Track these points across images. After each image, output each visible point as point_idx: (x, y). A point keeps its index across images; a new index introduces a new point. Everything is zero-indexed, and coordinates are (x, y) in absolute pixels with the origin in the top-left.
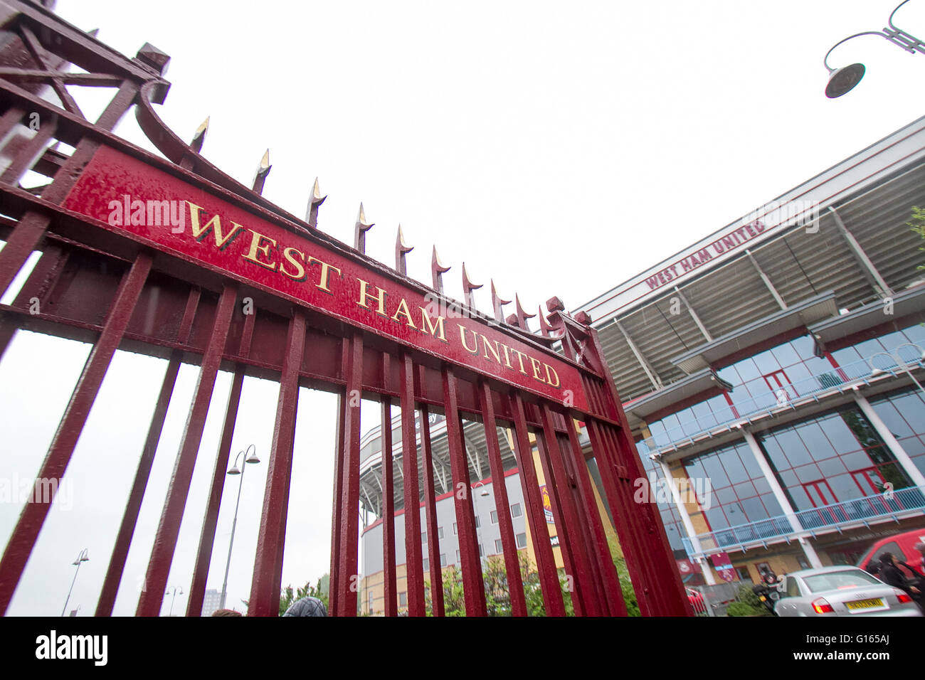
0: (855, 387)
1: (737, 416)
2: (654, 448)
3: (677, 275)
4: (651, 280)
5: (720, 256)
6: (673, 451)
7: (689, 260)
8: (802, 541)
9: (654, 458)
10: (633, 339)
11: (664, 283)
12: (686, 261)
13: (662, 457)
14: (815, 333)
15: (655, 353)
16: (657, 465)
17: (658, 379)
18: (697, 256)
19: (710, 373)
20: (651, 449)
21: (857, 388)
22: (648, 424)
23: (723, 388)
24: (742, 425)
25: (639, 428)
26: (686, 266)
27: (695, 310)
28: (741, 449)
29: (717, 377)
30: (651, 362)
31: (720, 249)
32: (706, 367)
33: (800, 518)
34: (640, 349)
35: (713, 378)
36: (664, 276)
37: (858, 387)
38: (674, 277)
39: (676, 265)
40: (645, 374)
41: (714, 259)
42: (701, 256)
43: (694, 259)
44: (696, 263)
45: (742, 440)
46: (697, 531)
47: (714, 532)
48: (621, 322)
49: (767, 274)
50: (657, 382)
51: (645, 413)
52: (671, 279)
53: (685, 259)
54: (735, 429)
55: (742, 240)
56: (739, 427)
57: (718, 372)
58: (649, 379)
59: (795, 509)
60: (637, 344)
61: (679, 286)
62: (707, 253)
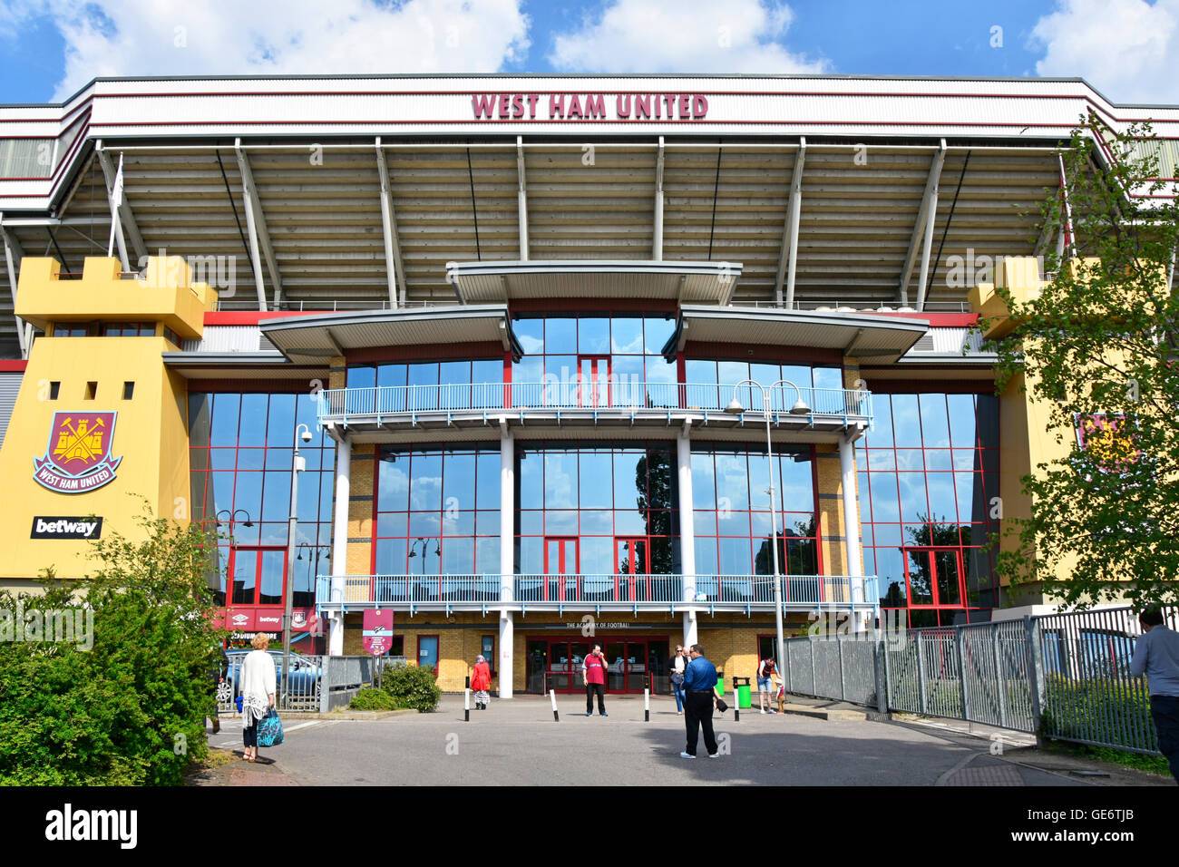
0: (689, 419)
1: (508, 402)
2: (341, 410)
3: (533, 116)
4: (484, 100)
5: (618, 122)
6: (372, 427)
7: (568, 99)
8: (504, 615)
9: (331, 426)
10: (394, 198)
11: (504, 119)
12: (562, 100)
13: (347, 430)
14: (685, 318)
15: (421, 244)
16: (330, 442)
17: (403, 293)
18: (583, 100)
19: (503, 314)
20: (332, 411)
21: (691, 422)
22: (348, 365)
23: (507, 352)
24: (508, 420)
25: (327, 367)
26: (557, 108)
27: (528, 199)
28: (486, 458)
29: (509, 327)
30: (405, 258)
31: (623, 109)
32: (501, 301)
33: (517, 583)
34: (398, 224)
35: (503, 326)
36: (511, 103)
37: (693, 420)
38: (526, 117)
39: (540, 96)
40: (385, 275)
41: (605, 122)
42: (590, 106)
43: (575, 104)
44: (575, 113)
45: (495, 446)
46: (349, 568)
47: (377, 575)
48: (387, 152)
49: (666, 197)
50: (398, 298)
51: (352, 341)
52: (518, 119)
53: (562, 93)
54: (494, 423)
55: (664, 117)
56: (502, 421)
57: (514, 321)
58: (386, 288)
59: (517, 568)
60: (396, 211)
61: (527, 138)
62: (601, 106)
